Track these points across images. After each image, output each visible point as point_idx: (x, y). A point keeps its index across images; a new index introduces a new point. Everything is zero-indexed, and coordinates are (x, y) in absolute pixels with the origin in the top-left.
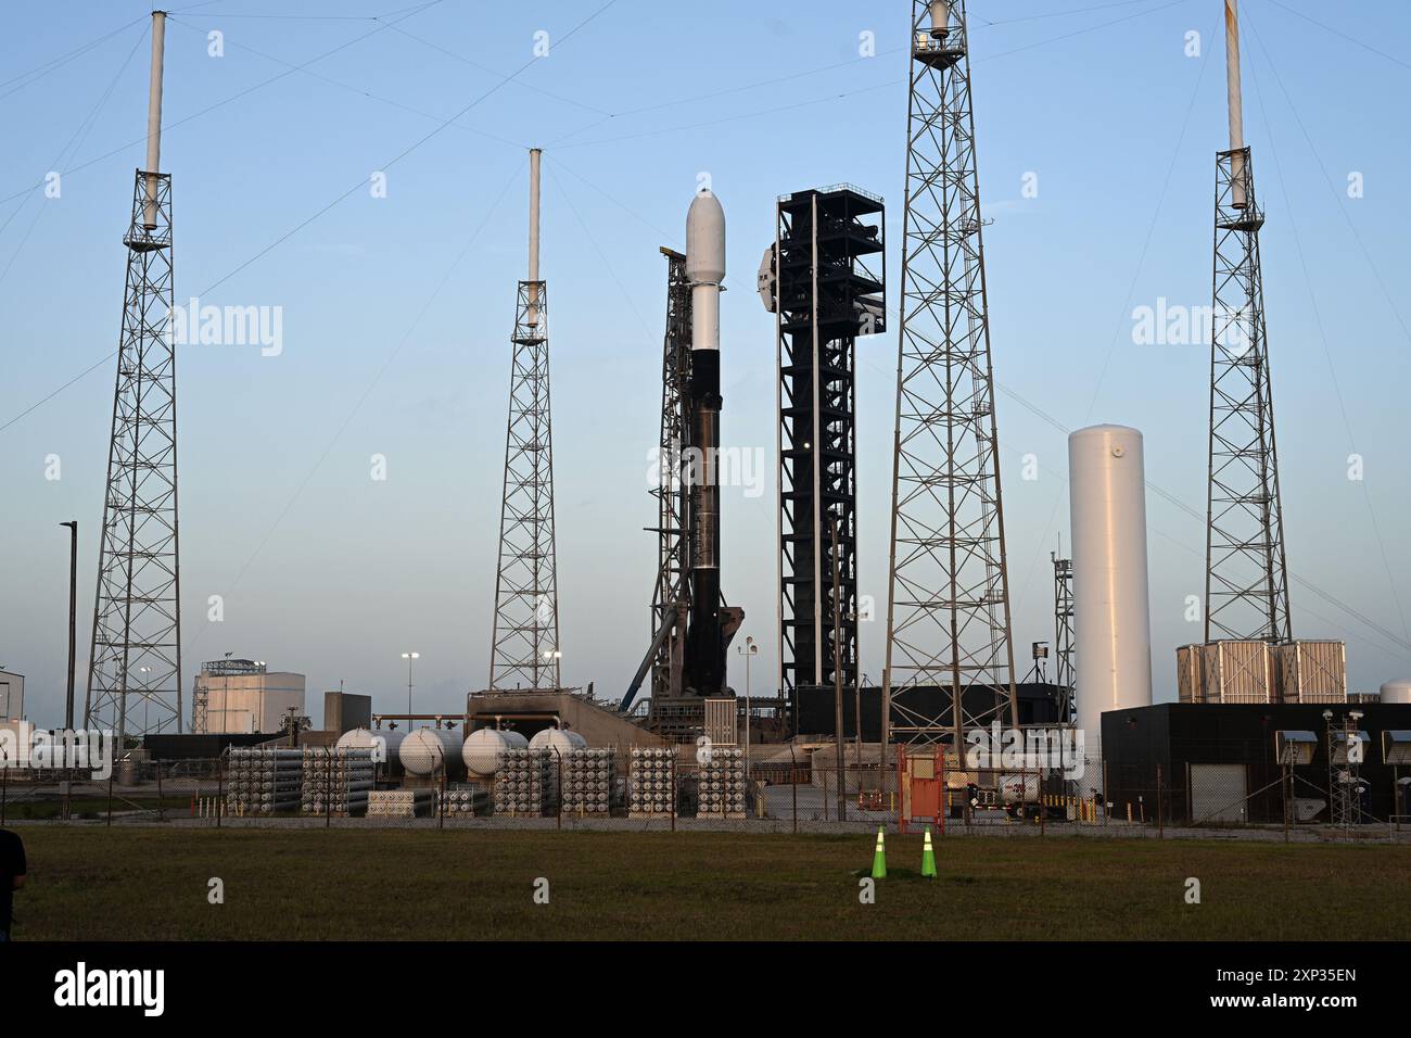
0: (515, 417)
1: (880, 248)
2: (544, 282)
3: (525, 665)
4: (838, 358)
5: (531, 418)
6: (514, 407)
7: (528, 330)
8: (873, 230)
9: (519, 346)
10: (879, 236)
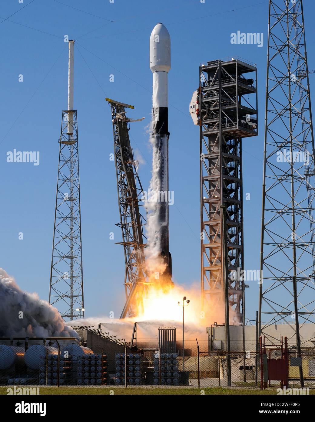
0: (60, 183)
1: (255, 91)
2: (76, 111)
3: (66, 316)
4: (232, 149)
5: (69, 183)
6: (60, 177)
7: (67, 136)
8: (250, 81)
9: (63, 145)
10: (254, 84)
